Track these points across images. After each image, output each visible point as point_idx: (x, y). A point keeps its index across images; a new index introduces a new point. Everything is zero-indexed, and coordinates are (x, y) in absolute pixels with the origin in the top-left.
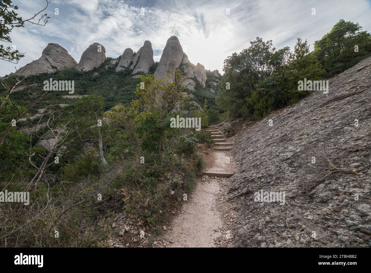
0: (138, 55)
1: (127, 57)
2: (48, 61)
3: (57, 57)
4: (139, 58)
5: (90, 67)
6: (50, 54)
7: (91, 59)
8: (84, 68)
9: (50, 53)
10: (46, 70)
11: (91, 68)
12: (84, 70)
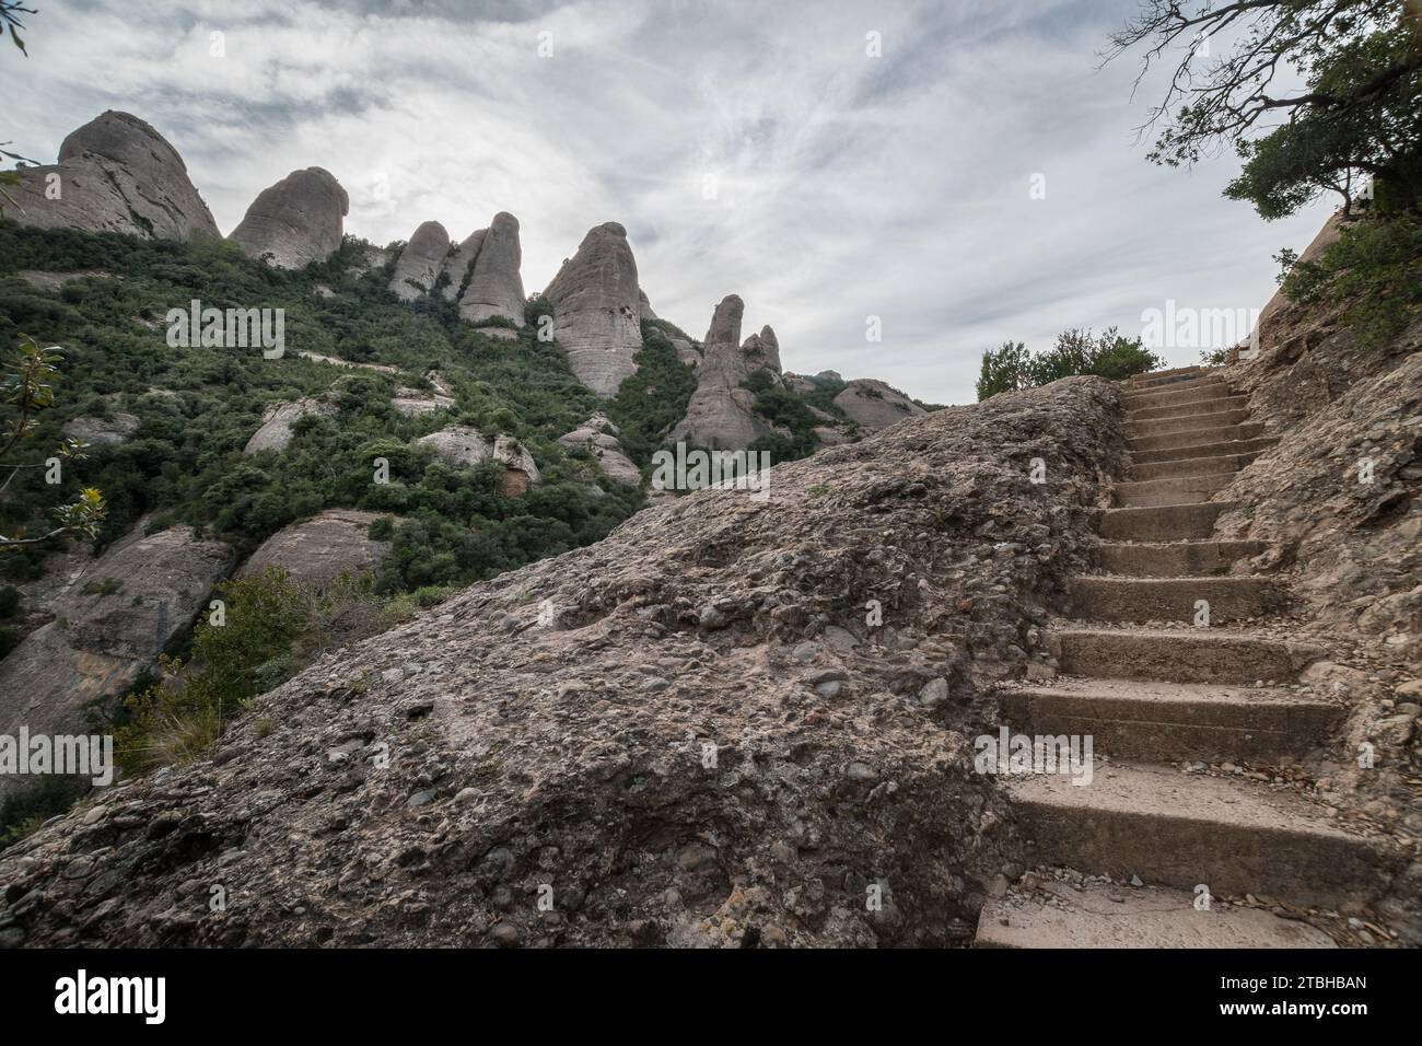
0: (469, 256)
1: (430, 253)
2: (118, 186)
3: (156, 181)
4: (472, 266)
5: (297, 256)
6: (121, 156)
7: (303, 229)
8: (270, 255)
9: (121, 154)
10: (110, 223)
11: (297, 262)
12: (272, 263)
